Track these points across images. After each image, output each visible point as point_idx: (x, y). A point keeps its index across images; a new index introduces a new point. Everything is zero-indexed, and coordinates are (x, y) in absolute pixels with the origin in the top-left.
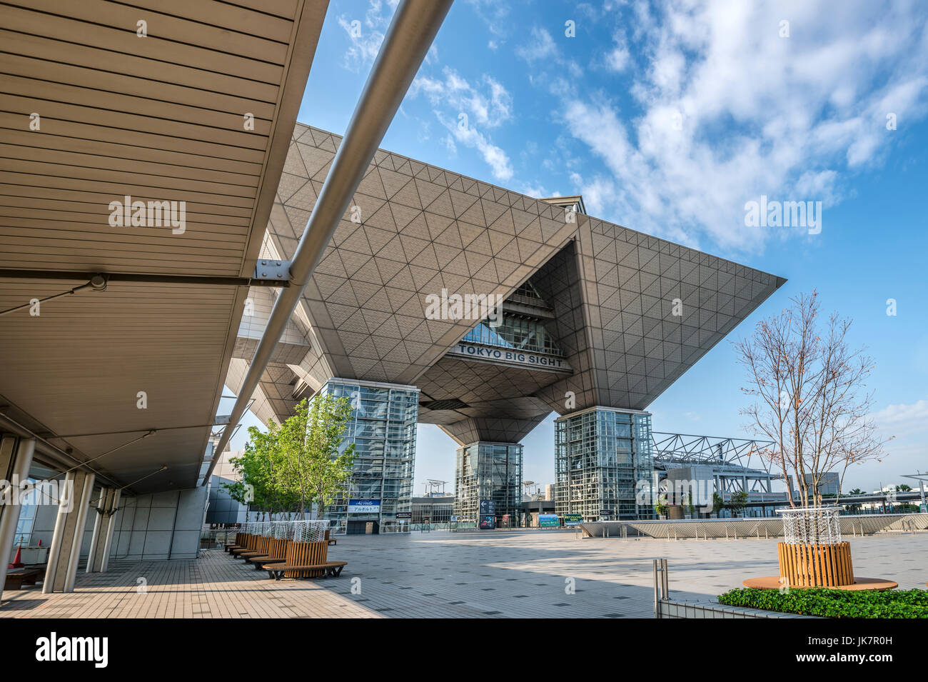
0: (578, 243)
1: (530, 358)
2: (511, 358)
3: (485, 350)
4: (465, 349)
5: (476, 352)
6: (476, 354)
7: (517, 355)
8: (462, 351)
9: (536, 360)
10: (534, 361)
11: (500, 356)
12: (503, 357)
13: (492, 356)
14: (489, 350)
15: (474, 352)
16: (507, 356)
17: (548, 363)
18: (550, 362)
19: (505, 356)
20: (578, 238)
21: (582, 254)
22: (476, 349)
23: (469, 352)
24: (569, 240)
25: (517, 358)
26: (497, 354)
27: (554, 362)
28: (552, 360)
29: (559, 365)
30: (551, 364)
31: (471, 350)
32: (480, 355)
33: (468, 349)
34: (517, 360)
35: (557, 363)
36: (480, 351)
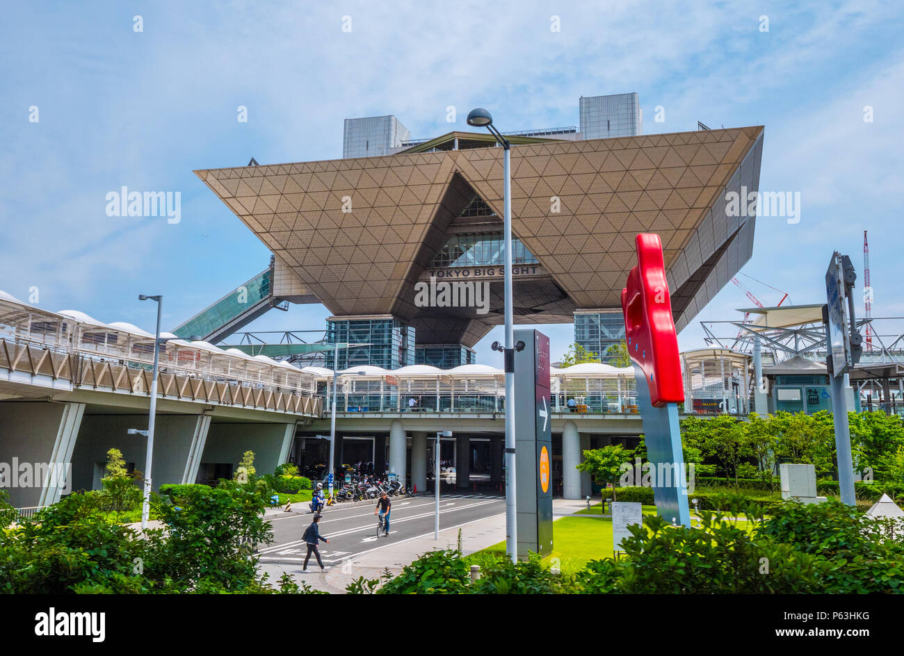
0: (463, 174)
1: (500, 271)
2: (480, 274)
3: (453, 272)
4: (435, 274)
5: (446, 275)
6: (445, 277)
7: (486, 270)
11: (469, 274)
12: (471, 275)
13: (461, 276)
14: (458, 271)
15: (443, 276)
16: (476, 273)
17: (520, 271)
18: (523, 271)
19: (474, 273)
20: (460, 170)
21: (471, 181)
22: (445, 272)
23: (438, 276)
24: (452, 175)
25: (486, 273)
26: (466, 273)
27: (527, 271)
28: (525, 269)
29: (534, 272)
30: (525, 272)
31: (441, 274)
32: (449, 277)
33: (438, 273)
34: (487, 275)
35: (531, 270)
36: (449, 273)
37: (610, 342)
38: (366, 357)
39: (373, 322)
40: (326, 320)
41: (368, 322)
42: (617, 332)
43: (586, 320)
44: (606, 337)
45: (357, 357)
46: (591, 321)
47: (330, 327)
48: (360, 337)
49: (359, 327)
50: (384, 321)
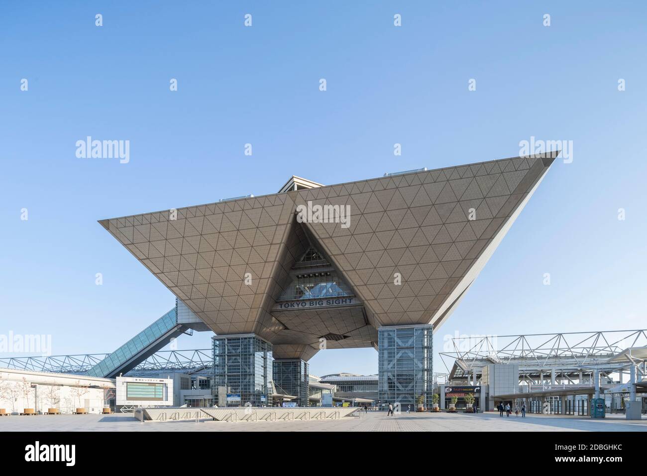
1: (327, 302)
2: (314, 305)
3: (295, 304)
4: (283, 306)
5: (290, 306)
6: (290, 307)
7: (317, 302)
8: (281, 307)
9: (331, 303)
10: (330, 303)
11: (306, 305)
12: (307, 306)
13: (300, 306)
14: (298, 303)
15: (289, 306)
16: (310, 304)
17: (341, 302)
18: (342, 301)
19: (309, 304)
22: (290, 304)
23: (285, 307)
24: (293, 215)
26: (304, 304)
27: (346, 301)
28: (344, 300)
29: (350, 302)
30: (344, 303)
31: (287, 305)
32: (293, 307)
33: (285, 305)
34: (318, 305)
35: (348, 301)
36: (292, 305)
37: (402, 348)
38: (239, 362)
39: (242, 339)
40: (212, 338)
41: (239, 339)
42: (407, 342)
43: (386, 334)
44: (399, 345)
45: (233, 362)
46: (389, 335)
47: (215, 343)
48: (235, 349)
49: (233, 343)
50: (250, 338)
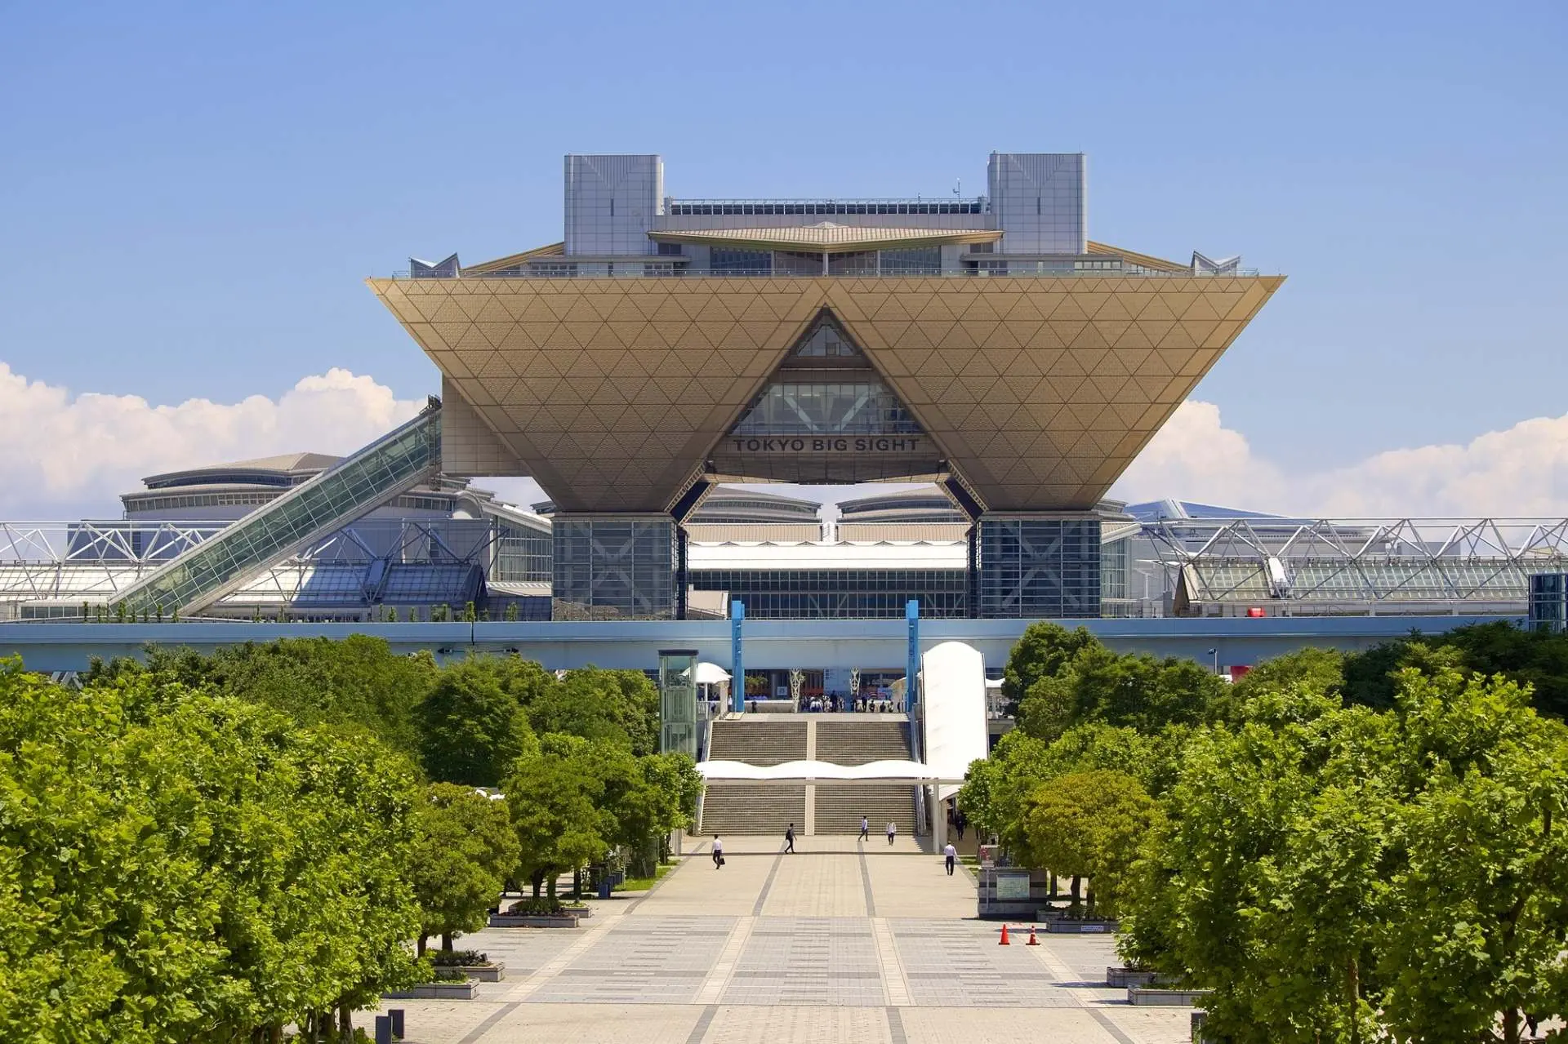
1: (858, 443)
2: (822, 448)
3: (776, 442)
4: (744, 444)
5: (762, 447)
6: (761, 450)
7: (833, 442)
8: (739, 449)
9: (868, 446)
10: (864, 446)
11: (802, 447)
12: (807, 449)
14: (783, 441)
16: (815, 445)
17: (891, 446)
19: (811, 446)
20: (831, 305)
23: (749, 448)
24: (818, 309)
25: (833, 447)
26: (798, 445)
27: (902, 446)
28: (899, 442)
29: (914, 448)
30: (898, 448)
31: (753, 445)
32: (768, 451)
33: (749, 442)
34: (834, 450)
35: (908, 445)
36: (768, 445)
43: (998, 530)
46: (1006, 531)
